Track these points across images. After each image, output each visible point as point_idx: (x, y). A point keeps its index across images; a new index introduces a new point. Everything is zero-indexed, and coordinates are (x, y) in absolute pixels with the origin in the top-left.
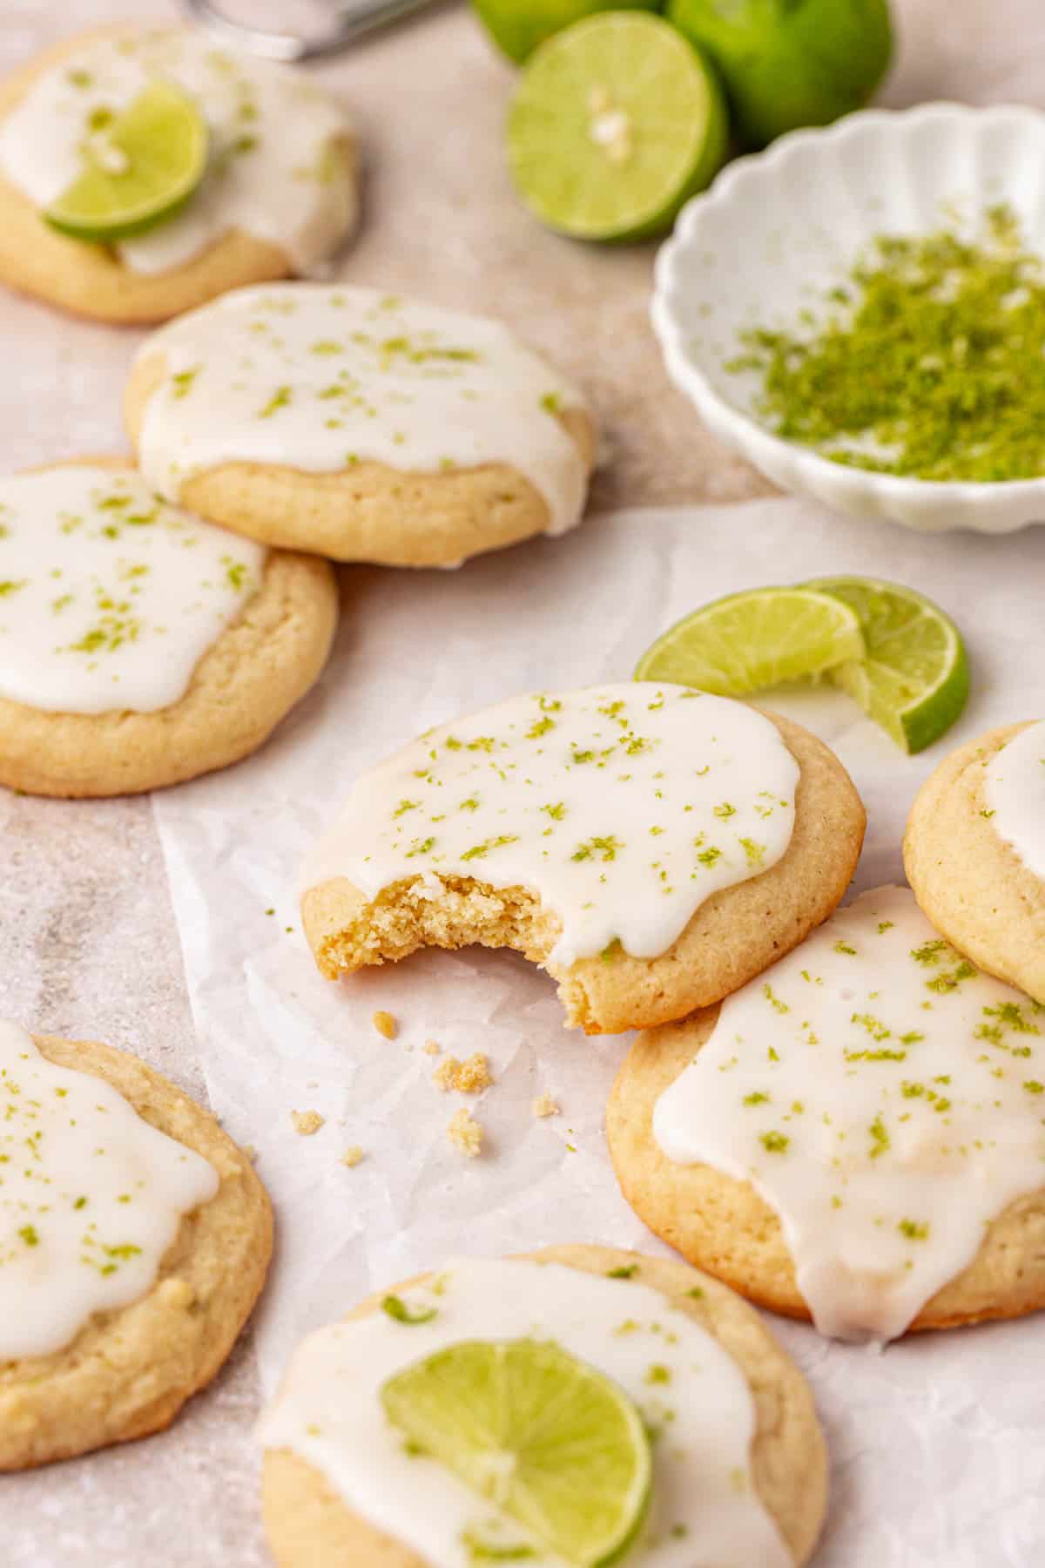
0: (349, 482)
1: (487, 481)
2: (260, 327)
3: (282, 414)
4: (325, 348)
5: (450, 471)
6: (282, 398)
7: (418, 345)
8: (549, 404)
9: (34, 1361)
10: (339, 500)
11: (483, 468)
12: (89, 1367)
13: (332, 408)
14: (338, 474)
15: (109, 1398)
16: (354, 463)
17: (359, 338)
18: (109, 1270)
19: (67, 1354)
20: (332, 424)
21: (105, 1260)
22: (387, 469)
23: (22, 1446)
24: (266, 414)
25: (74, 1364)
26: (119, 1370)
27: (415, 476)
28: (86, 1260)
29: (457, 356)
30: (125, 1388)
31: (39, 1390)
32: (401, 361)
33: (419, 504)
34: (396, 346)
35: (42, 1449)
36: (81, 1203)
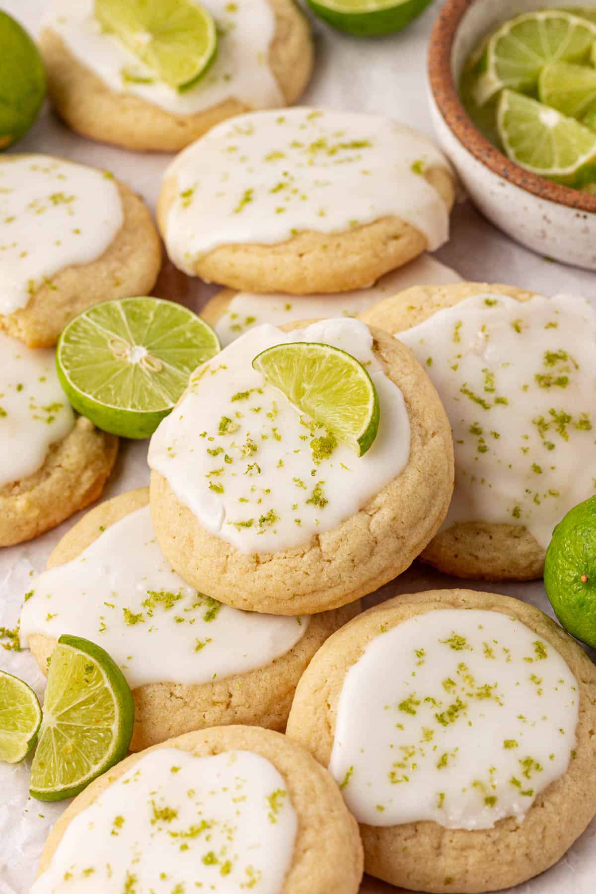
0: (293, 247)
1: (381, 230)
2: (232, 149)
3: (249, 207)
4: (275, 156)
5: (356, 227)
6: (248, 198)
7: (332, 142)
8: (416, 168)
9: (28, 479)
10: (289, 259)
11: (377, 222)
12: (56, 474)
13: (278, 199)
14: (286, 243)
15: (72, 488)
16: (295, 234)
17: (296, 145)
18: (51, 420)
19: (43, 470)
20: (280, 211)
21: (47, 415)
22: (317, 233)
23: (33, 525)
24: (238, 211)
25: (48, 475)
26: (72, 472)
27: (334, 235)
28: (36, 417)
29: (357, 145)
30: (78, 481)
31: (35, 493)
32: (322, 157)
33: (340, 253)
34: (319, 145)
35: (43, 524)
36: (20, 388)
